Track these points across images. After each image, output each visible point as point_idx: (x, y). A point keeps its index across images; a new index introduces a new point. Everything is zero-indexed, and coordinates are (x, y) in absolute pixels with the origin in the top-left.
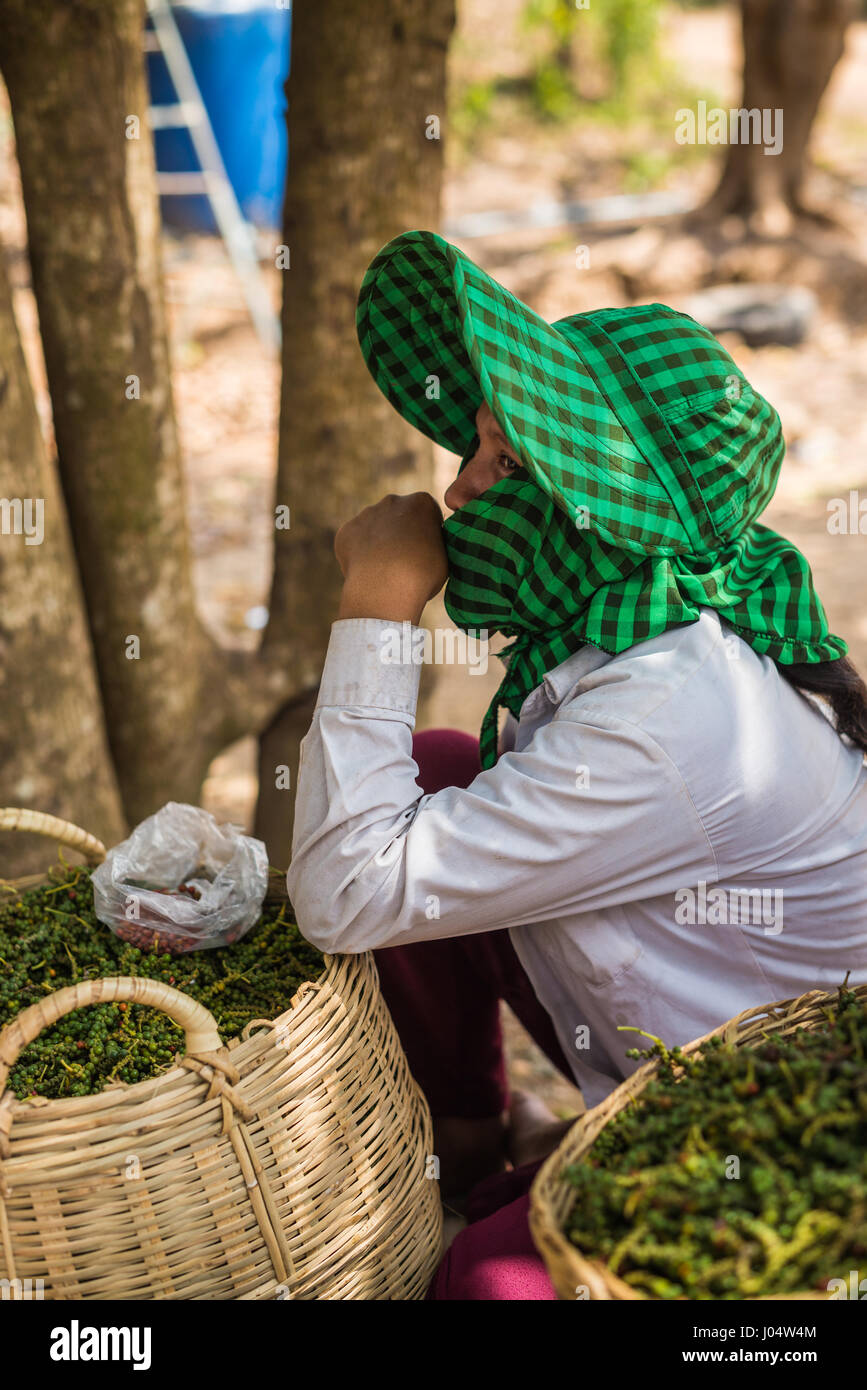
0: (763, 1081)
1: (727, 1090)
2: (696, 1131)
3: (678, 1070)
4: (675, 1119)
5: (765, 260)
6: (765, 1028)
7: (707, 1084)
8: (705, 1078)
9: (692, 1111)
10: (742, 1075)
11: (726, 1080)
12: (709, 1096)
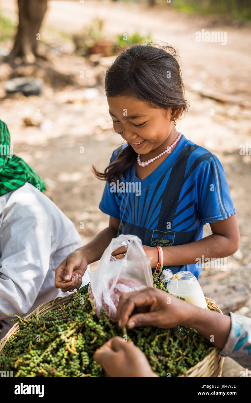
0: (48, 326)
1: (39, 330)
2: (31, 342)
3: (25, 324)
4: (26, 340)
5: (28, 70)
6: (47, 309)
7: (34, 329)
8: (32, 327)
9: (30, 337)
10: (42, 326)
11: (38, 328)
12: (34, 332)
